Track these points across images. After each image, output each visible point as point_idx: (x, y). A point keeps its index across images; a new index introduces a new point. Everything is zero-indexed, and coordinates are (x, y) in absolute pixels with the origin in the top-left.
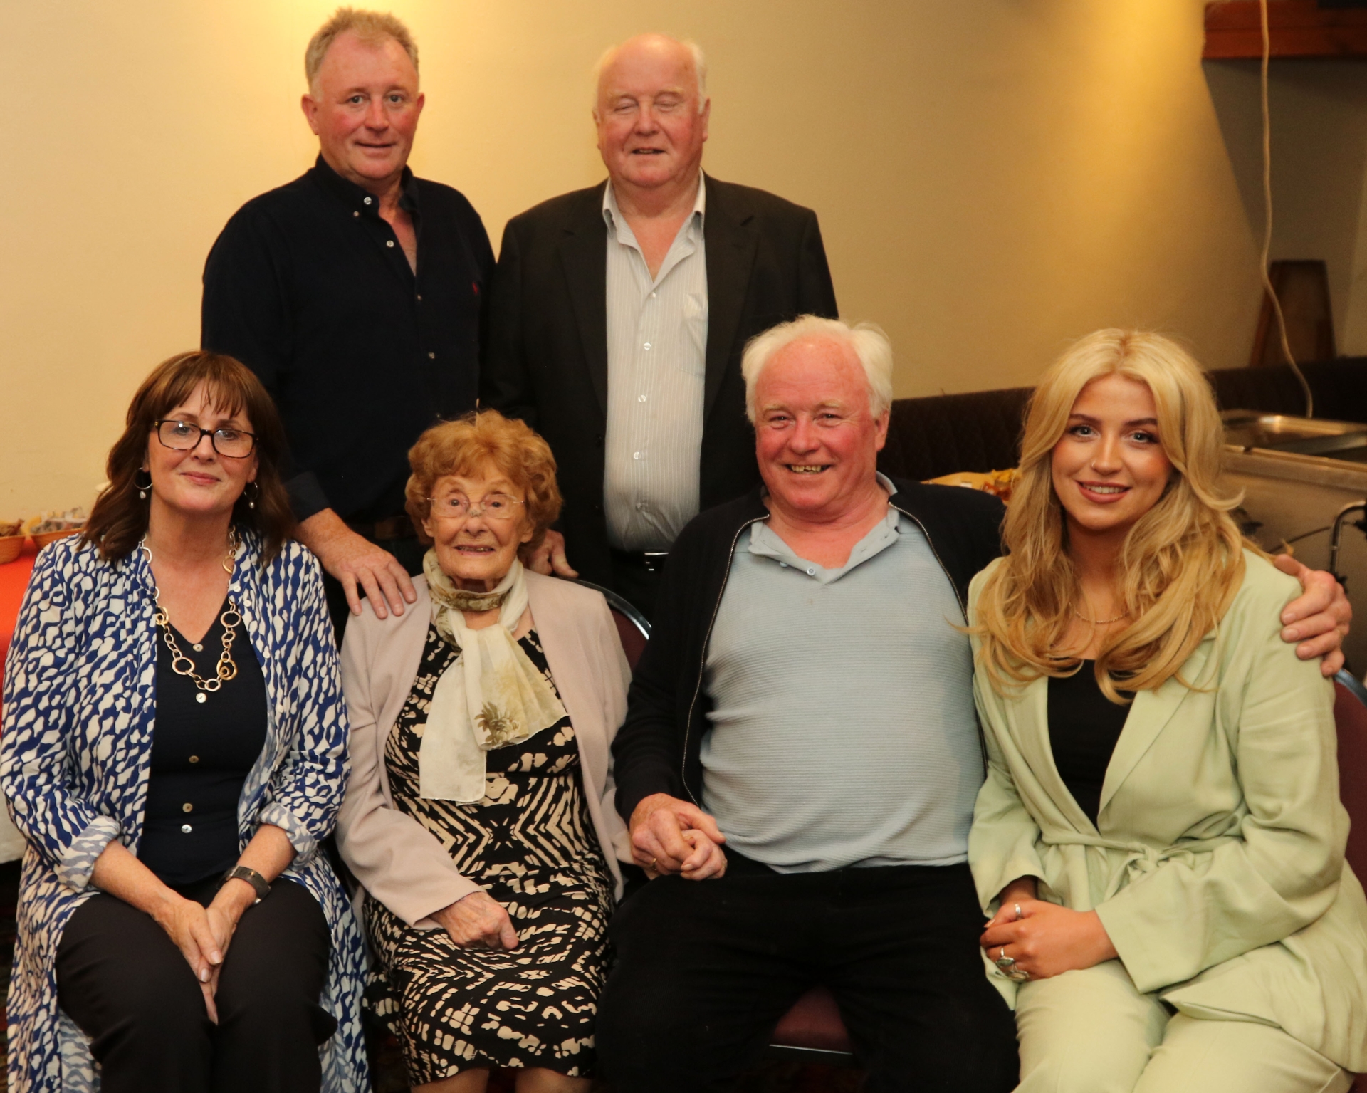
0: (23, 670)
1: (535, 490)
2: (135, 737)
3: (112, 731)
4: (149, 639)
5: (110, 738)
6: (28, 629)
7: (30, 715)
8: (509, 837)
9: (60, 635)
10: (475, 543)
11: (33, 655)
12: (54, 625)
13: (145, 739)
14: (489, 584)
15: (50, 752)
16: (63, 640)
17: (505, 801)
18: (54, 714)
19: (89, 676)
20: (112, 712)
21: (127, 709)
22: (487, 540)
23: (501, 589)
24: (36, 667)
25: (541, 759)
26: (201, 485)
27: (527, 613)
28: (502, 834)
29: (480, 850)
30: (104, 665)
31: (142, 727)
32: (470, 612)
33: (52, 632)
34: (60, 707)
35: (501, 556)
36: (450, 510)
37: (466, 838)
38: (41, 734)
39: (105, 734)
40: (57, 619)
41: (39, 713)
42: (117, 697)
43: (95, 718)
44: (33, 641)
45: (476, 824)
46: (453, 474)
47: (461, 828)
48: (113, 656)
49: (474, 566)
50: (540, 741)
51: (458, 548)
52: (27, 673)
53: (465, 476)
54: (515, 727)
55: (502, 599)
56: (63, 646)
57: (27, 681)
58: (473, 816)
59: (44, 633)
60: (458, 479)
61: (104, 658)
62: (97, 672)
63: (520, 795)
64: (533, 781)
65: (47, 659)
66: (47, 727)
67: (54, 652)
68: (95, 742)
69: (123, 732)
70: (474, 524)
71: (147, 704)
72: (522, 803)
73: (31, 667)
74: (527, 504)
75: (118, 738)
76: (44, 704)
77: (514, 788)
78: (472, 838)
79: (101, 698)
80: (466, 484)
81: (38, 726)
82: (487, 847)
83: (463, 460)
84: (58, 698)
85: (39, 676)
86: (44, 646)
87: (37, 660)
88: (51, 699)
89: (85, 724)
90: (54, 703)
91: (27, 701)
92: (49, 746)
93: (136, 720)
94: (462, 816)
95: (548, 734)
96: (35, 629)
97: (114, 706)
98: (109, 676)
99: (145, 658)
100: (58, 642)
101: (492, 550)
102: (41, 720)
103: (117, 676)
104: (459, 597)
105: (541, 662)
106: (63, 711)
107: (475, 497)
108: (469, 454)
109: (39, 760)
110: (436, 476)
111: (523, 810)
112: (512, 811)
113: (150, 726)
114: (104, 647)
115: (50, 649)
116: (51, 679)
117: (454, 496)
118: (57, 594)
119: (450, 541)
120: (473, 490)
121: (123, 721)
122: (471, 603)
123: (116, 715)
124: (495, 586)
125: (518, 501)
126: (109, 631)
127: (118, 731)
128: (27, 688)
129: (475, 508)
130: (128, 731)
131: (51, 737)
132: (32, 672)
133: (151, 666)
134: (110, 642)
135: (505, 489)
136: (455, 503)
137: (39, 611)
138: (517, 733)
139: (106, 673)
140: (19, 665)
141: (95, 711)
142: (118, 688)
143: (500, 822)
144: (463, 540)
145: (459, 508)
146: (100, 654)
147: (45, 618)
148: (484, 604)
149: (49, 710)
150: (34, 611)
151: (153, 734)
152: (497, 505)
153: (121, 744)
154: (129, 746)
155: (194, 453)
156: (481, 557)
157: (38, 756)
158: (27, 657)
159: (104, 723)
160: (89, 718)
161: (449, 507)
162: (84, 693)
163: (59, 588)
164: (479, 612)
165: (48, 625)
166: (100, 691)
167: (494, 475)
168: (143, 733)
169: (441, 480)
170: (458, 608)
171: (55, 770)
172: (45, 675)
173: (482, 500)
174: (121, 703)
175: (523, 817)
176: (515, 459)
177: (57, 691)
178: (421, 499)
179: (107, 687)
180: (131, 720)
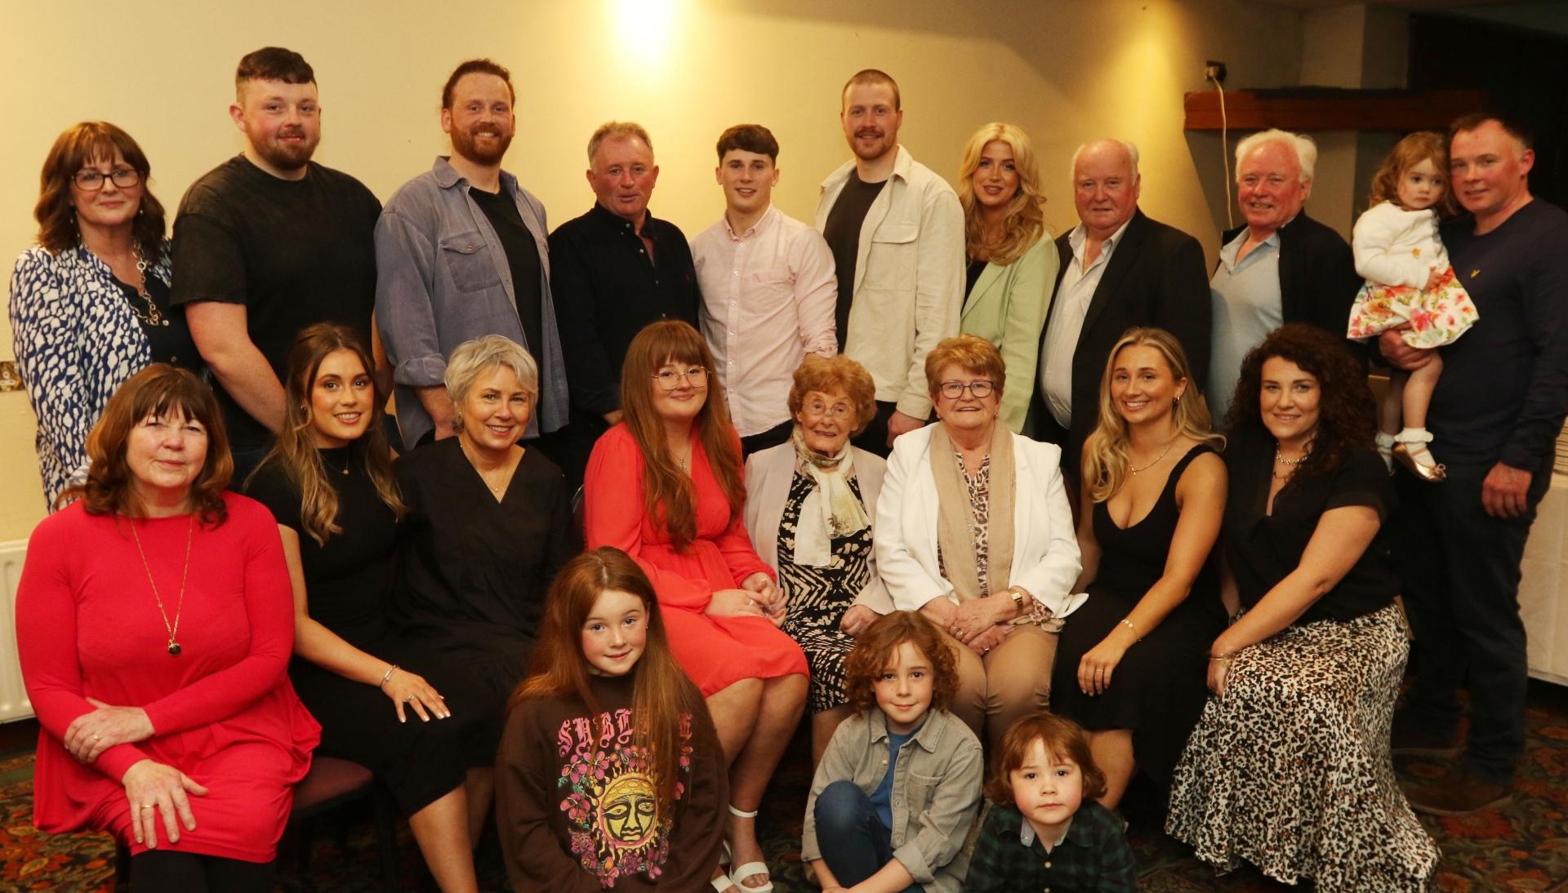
0: (39, 333)
1: (863, 403)
2: (141, 358)
3: (126, 357)
4: (124, 301)
5: (126, 362)
6: (36, 307)
7: (55, 360)
8: (841, 588)
9: (61, 306)
10: (827, 431)
11: (43, 323)
12: (55, 300)
13: (147, 358)
14: (831, 455)
15: (74, 380)
16: (63, 310)
17: (838, 567)
18: (71, 356)
19: (97, 330)
20: (122, 346)
21: (132, 342)
22: (833, 430)
23: (838, 457)
24: (50, 329)
25: (856, 547)
26: (114, 208)
27: (852, 468)
28: (837, 585)
29: (825, 594)
30: (104, 321)
31: (144, 351)
32: (821, 467)
33: (55, 306)
34: (73, 350)
35: (839, 439)
36: (815, 410)
37: (817, 587)
38: (65, 370)
39: (122, 360)
40: (57, 297)
41: (60, 357)
42: (122, 337)
43: (112, 353)
44: (41, 314)
45: (822, 579)
46: (819, 391)
47: (814, 582)
48: (107, 315)
49: (823, 443)
50: (857, 537)
51: (817, 432)
52: (44, 334)
53: (826, 392)
54: (847, 527)
55: (837, 463)
56: (64, 313)
57: (46, 339)
58: (820, 575)
59: (49, 307)
60: (821, 394)
61: (102, 317)
62: (101, 327)
63: (846, 564)
64: (852, 559)
65: (55, 323)
66: (68, 365)
67: (58, 317)
68: (117, 366)
69: (134, 357)
70: (827, 420)
71: (143, 337)
72: (848, 569)
73: (46, 330)
74: (857, 410)
75: (131, 361)
76: (62, 350)
77: (842, 562)
78: (820, 587)
79: (112, 340)
80: (825, 397)
81: (62, 365)
82: (829, 592)
83: (825, 384)
84: (70, 345)
85: (54, 334)
86: (51, 315)
87: (49, 325)
88: (66, 346)
89: (105, 359)
90: (69, 348)
91: (49, 352)
92: (72, 377)
93: (140, 348)
94: (815, 575)
95: (861, 533)
96: (41, 306)
97: (122, 343)
98: (111, 327)
99: (128, 312)
100: (60, 311)
101: (835, 435)
102: (63, 361)
103: (117, 324)
104: (817, 458)
105: (858, 495)
106: (77, 352)
107: (829, 405)
108: (829, 381)
109: (69, 386)
110: (808, 390)
111: (848, 573)
112: (842, 573)
113: (148, 350)
114: (99, 310)
115: (55, 316)
116: (63, 334)
117: (817, 403)
118: (53, 282)
119: (812, 427)
120: (828, 400)
121: (131, 350)
122: (823, 462)
123: (126, 348)
124: (834, 456)
125: (852, 409)
126: (97, 302)
127: (130, 357)
128: (47, 343)
129: (828, 412)
130: (137, 355)
131: (72, 370)
132: (49, 332)
133: (134, 317)
134: (101, 308)
135: (846, 402)
136: (817, 407)
137: (42, 295)
138: (849, 531)
139: (108, 325)
140: (34, 332)
141: (110, 348)
142: (120, 332)
143: (836, 578)
144: (820, 428)
145: (820, 410)
146: (99, 316)
147: (47, 299)
148: (830, 463)
149: (66, 353)
150: (37, 296)
151: (151, 354)
152: (841, 410)
153: (134, 364)
154: (139, 364)
155: (103, 190)
156: (828, 439)
157: (67, 383)
158: (39, 325)
159: (120, 354)
160: (107, 354)
161: (814, 409)
162: (97, 341)
163: (51, 278)
164: (825, 467)
165: (50, 302)
166: (109, 337)
167: (841, 394)
168: (145, 355)
169: (811, 393)
170: (815, 463)
171: (82, 391)
172: (58, 333)
173: (833, 407)
174: (126, 340)
175: (848, 577)
176: (853, 385)
177: (69, 340)
178: (798, 401)
179: (113, 333)
180: (137, 348)
